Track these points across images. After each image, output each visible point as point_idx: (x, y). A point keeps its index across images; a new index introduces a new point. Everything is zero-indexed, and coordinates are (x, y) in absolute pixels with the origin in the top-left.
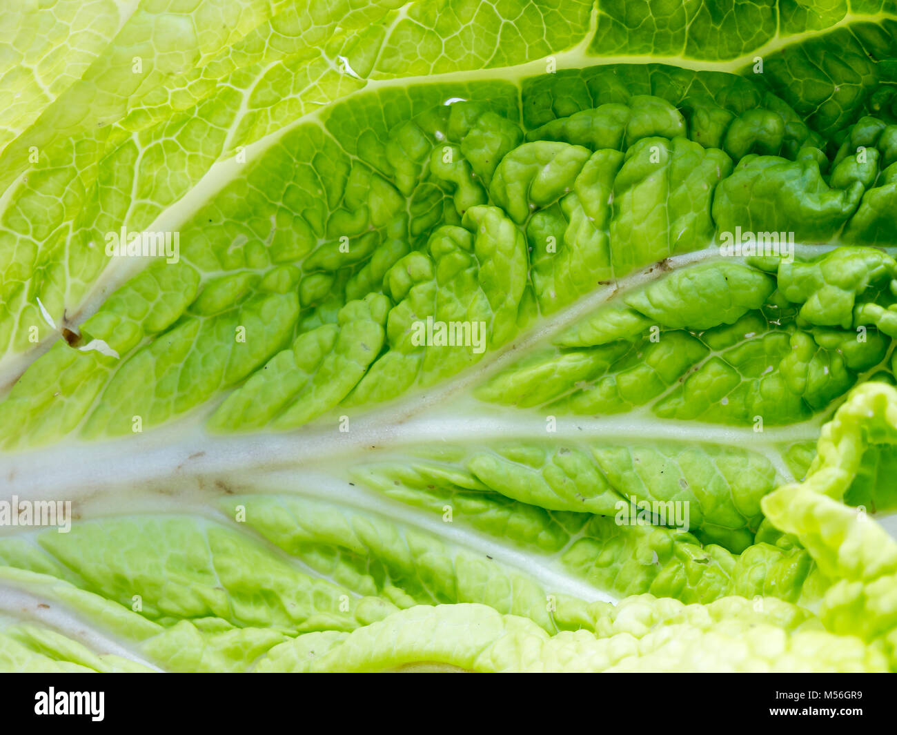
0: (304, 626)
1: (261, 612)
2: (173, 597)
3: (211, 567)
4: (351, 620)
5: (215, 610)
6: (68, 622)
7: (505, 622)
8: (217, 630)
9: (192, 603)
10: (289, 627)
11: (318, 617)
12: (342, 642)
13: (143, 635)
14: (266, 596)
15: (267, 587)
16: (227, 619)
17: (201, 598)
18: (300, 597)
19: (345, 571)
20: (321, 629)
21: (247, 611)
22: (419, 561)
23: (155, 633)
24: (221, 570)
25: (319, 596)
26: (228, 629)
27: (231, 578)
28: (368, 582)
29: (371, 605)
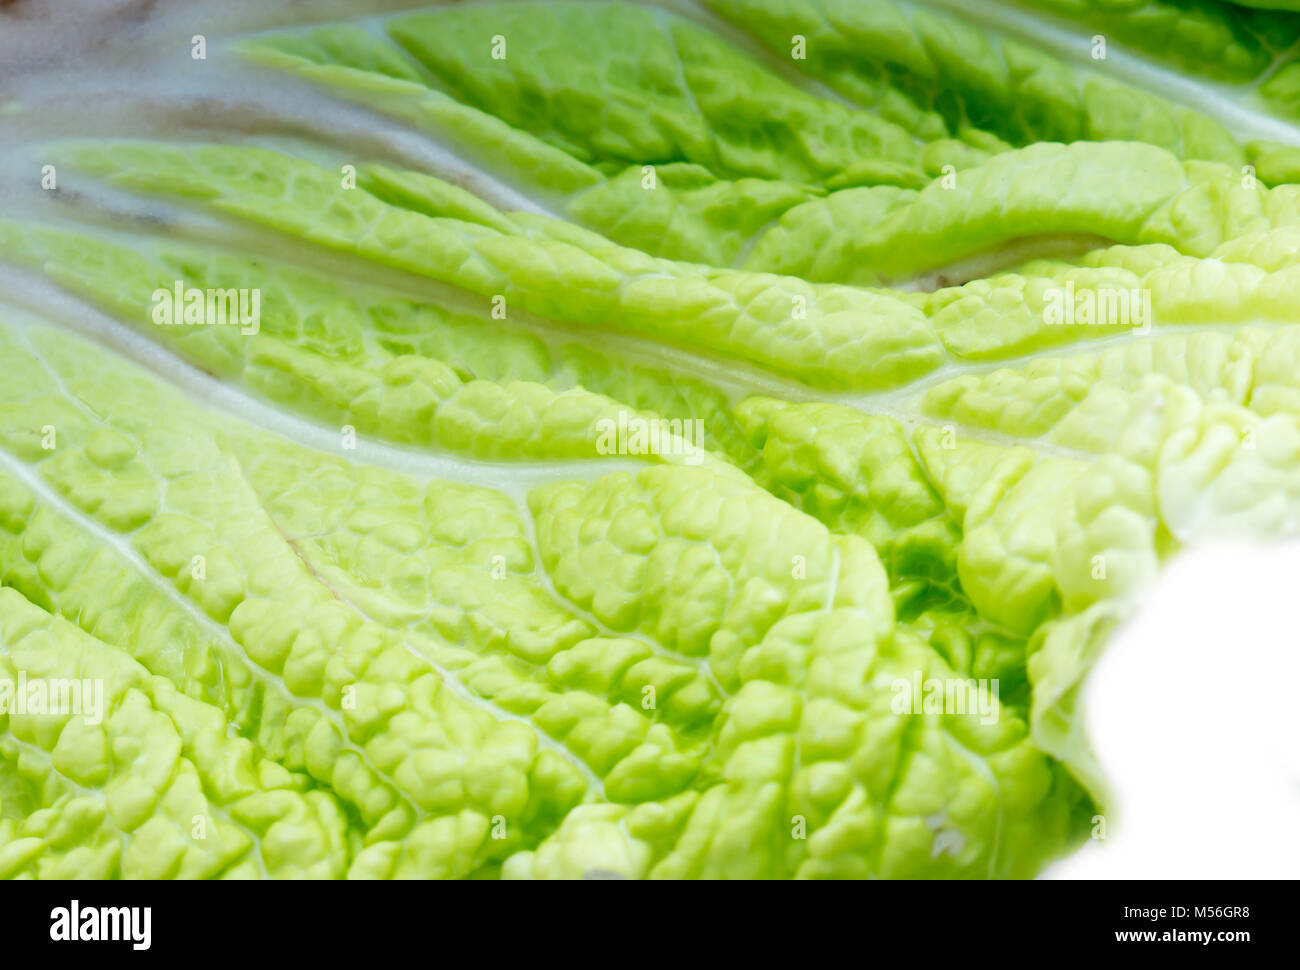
0: (839, 178)
1: (765, 158)
2: (620, 127)
3: (680, 83)
4: (918, 172)
5: (688, 150)
6: (442, 158)
7: (1187, 169)
8: (693, 183)
9: (651, 137)
10: (812, 182)
11: (861, 165)
12: (905, 204)
13: (568, 185)
14: (773, 133)
15: (778, 116)
16: (707, 165)
17: (666, 130)
18: (830, 135)
19: (898, 102)
20: (870, 182)
21: (740, 155)
22: (1024, 87)
23: (589, 183)
24: (700, 87)
25: (861, 135)
26: (708, 183)
27: (714, 100)
28: (935, 122)
29: (949, 149)
